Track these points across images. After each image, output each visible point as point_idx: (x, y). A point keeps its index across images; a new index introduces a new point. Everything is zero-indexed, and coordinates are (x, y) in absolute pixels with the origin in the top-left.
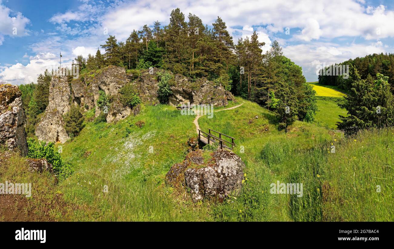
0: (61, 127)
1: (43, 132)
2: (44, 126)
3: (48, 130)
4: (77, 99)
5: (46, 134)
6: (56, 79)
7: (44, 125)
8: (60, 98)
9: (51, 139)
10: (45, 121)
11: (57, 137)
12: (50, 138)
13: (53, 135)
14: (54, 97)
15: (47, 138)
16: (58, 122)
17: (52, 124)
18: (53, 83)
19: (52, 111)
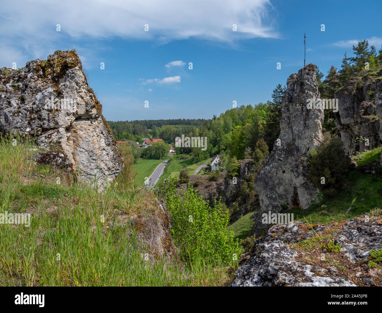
0: (301, 178)
1: (267, 184)
2: (270, 175)
3: (277, 181)
4: (346, 129)
5: (272, 189)
6: (295, 88)
7: (269, 172)
8: (302, 122)
9: (282, 199)
10: (271, 166)
11: (293, 197)
12: (280, 196)
13: (286, 190)
14: (291, 120)
15: (274, 196)
16: (296, 169)
17: (284, 172)
18: (289, 95)
19: (286, 147)
